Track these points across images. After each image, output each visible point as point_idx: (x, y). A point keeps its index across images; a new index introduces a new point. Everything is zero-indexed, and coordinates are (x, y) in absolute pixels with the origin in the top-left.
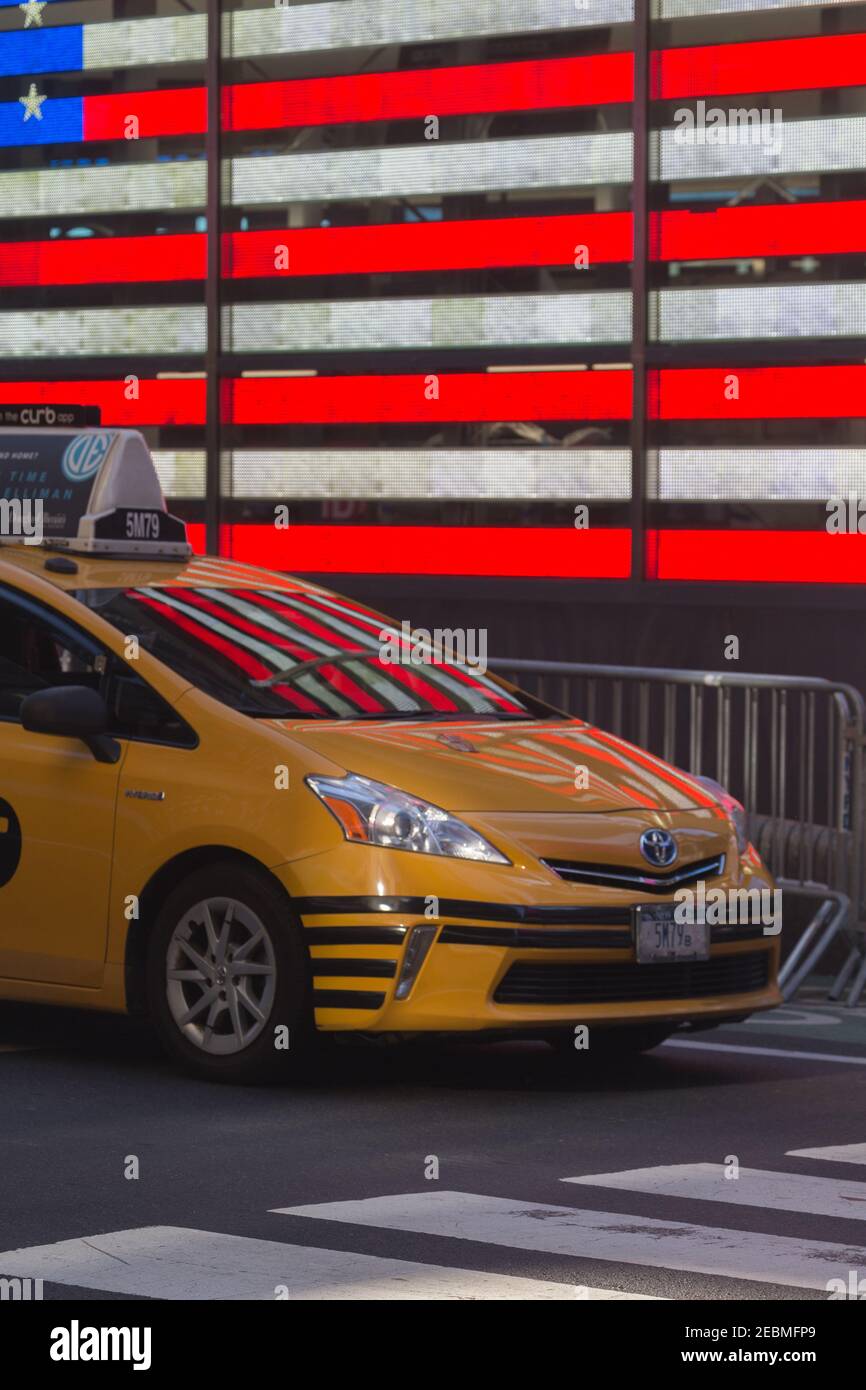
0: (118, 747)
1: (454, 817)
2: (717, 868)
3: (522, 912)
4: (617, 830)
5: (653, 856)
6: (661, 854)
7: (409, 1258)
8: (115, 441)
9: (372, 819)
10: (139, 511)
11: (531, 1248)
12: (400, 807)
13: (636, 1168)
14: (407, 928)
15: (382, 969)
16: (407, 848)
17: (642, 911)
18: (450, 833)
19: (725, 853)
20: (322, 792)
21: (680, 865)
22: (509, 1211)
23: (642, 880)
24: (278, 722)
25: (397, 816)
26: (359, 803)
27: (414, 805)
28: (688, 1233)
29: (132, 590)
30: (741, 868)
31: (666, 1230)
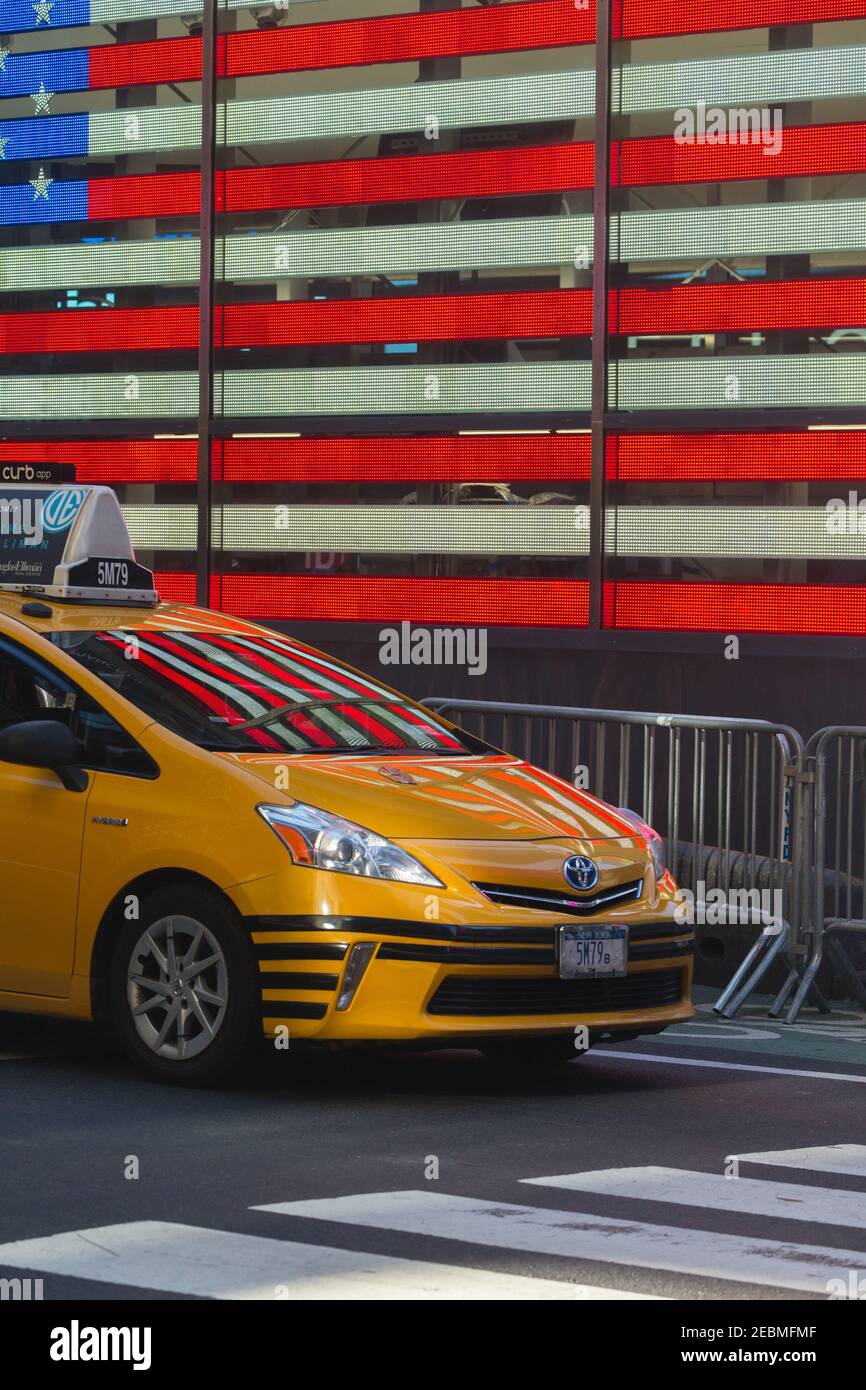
0: (86, 777)
1: (393, 843)
2: (636, 892)
3: (454, 931)
4: (545, 856)
5: (575, 880)
6: (583, 880)
7: (378, 1252)
8: (88, 497)
9: (317, 845)
10: (110, 561)
11: (492, 1243)
12: (342, 833)
13: (589, 1170)
14: (349, 945)
15: (326, 982)
16: (350, 871)
17: (566, 931)
18: (390, 857)
19: (643, 879)
20: (271, 819)
21: (601, 889)
22: (470, 1209)
23: (565, 902)
24: (235, 755)
25: (340, 842)
26: (306, 831)
27: (356, 832)
28: (636, 1231)
29: (105, 633)
30: (657, 892)
31: (615, 1228)
